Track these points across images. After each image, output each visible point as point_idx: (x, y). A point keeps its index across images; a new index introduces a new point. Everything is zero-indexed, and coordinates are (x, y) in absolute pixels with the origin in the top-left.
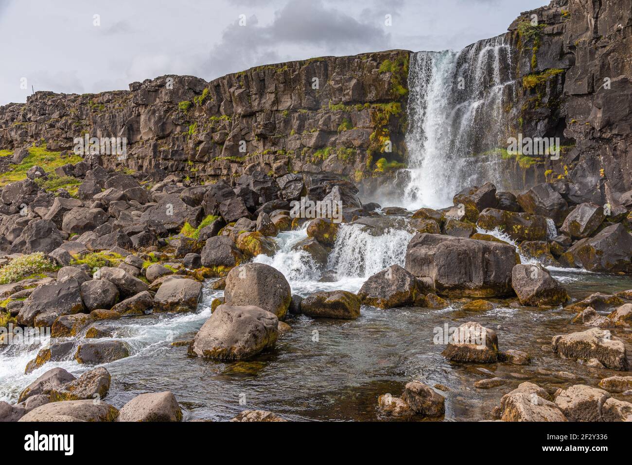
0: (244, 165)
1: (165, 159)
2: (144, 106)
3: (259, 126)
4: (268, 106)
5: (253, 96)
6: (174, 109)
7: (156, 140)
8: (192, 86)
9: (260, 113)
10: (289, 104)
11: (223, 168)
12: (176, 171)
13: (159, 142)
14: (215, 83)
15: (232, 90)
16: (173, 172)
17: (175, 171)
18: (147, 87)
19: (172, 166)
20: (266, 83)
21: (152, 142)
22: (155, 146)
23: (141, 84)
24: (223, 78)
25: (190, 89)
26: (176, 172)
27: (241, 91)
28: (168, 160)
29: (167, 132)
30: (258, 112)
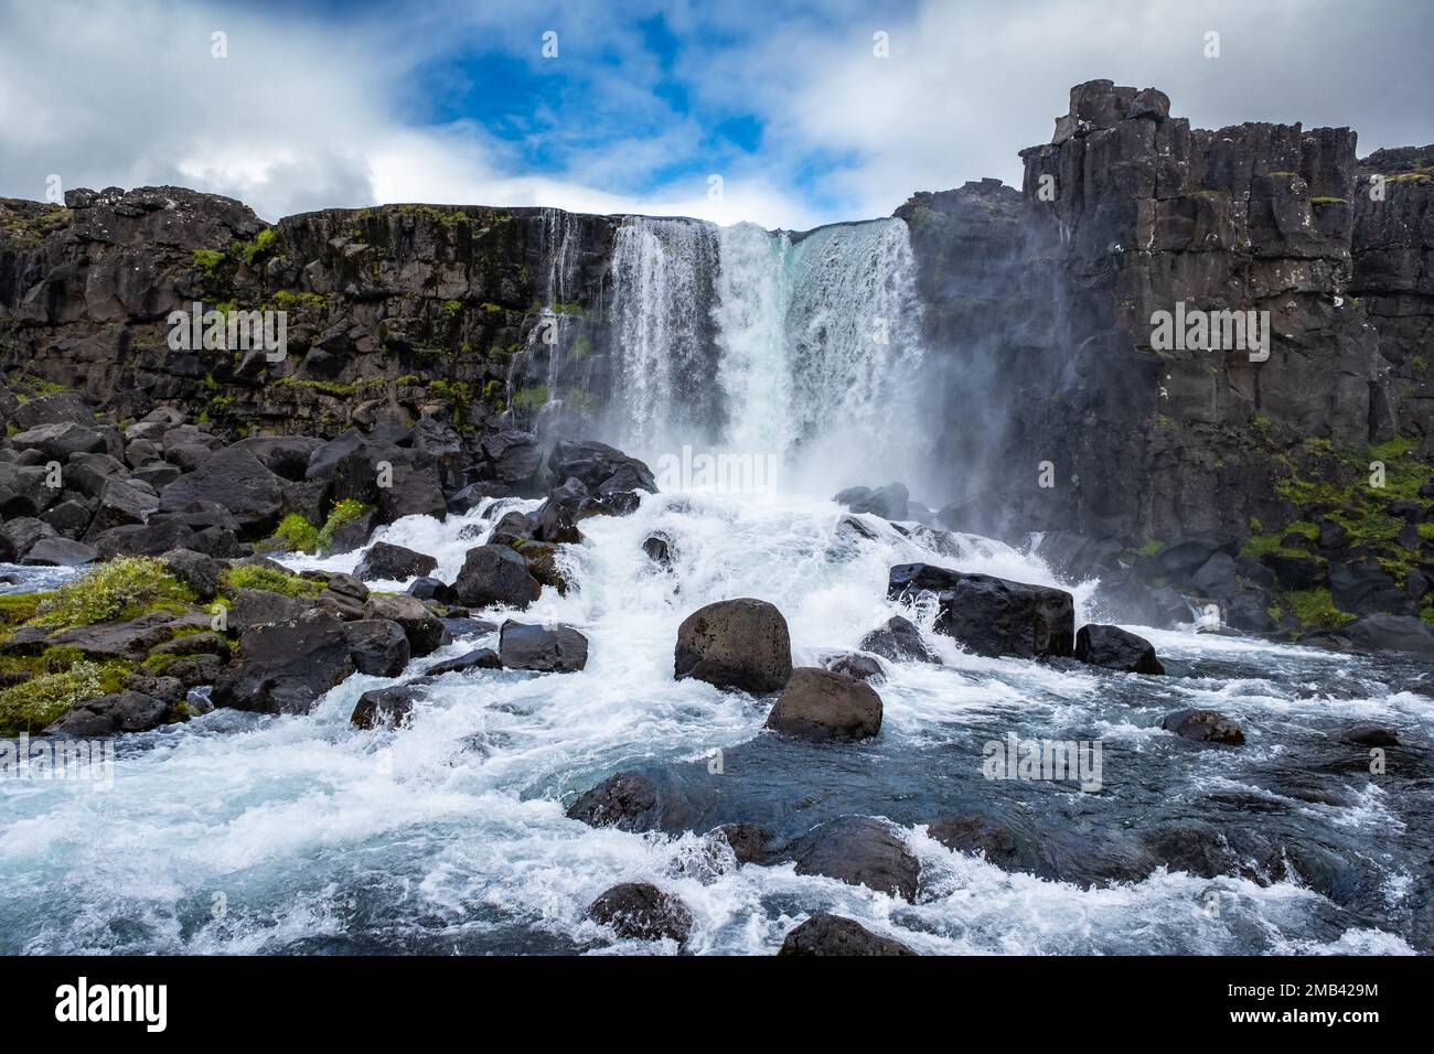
0: (349, 400)
1: (148, 368)
2: (103, 246)
3: (395, 326)
4: (415, 287)
5: (385, 262)
6: (180, 262)
7: (127, 324)
8: (228, 219)
9: (396, 299)
10: (463, 288)
11: (299, 401)
12: (174, 397)
13: (137, 328)
14: (298, 223)
15: (337, 243)
16: (164, 399)
17: (171, 398)
18: (112, 204)
19: (165, 386)
20: (418, 240)
21: (119, 328)
22: (125, 339)
23: (96, 196)
24: (319, 215)
25: (225, 225)
26: (175, 401)
27: (359, 247)
28: (155, 371)
29: (160, 311)
30: (392, 296)
